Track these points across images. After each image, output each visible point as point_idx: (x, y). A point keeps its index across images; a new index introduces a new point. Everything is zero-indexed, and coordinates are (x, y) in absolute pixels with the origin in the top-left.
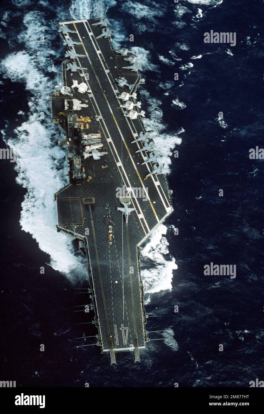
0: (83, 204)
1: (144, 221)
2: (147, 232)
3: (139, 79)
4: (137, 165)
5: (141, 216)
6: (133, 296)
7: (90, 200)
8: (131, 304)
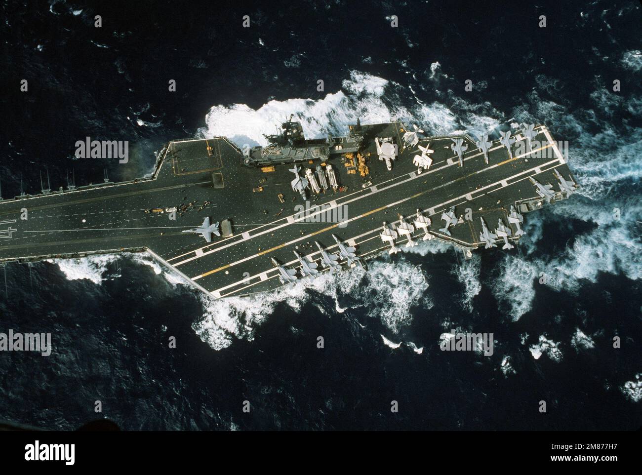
0: (212, 172)
1: (191, 257)
2: (171, 263)
3: (468, 246)
4: (294, 245)
5: (199, 253)
6: (62, 244)
7: (220, 182)
8: (49, 242)
